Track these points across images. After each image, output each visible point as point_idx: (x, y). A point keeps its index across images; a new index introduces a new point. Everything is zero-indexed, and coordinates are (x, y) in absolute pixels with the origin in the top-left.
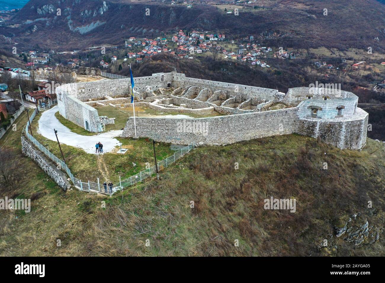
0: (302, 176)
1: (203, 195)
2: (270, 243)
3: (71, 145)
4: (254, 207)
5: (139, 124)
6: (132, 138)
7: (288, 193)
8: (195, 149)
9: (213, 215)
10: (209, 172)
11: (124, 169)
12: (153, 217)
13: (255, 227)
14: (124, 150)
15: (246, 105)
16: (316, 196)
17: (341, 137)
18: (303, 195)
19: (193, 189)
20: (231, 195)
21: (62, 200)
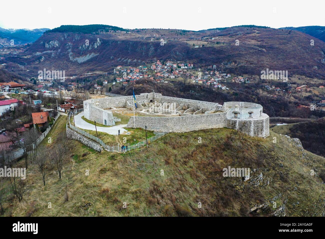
0: (227, 149)
1: (171, 157)
2: (206, 181)
4: (199, 164)
5: (136, 120)
6: (132, 128)
7: (218, 158)
8: (167, 134)
9: (176, 166)
10: (174, 145)
11: (130, 142)
12: (146, 164)
13: (199, 174)
14: (129, 133)
15: (199, 112)
16: (234, 160)
17: (251, 129)
18: (226, 159)
19: (166, 153)
20: (186, 157)
21: (99, 155)
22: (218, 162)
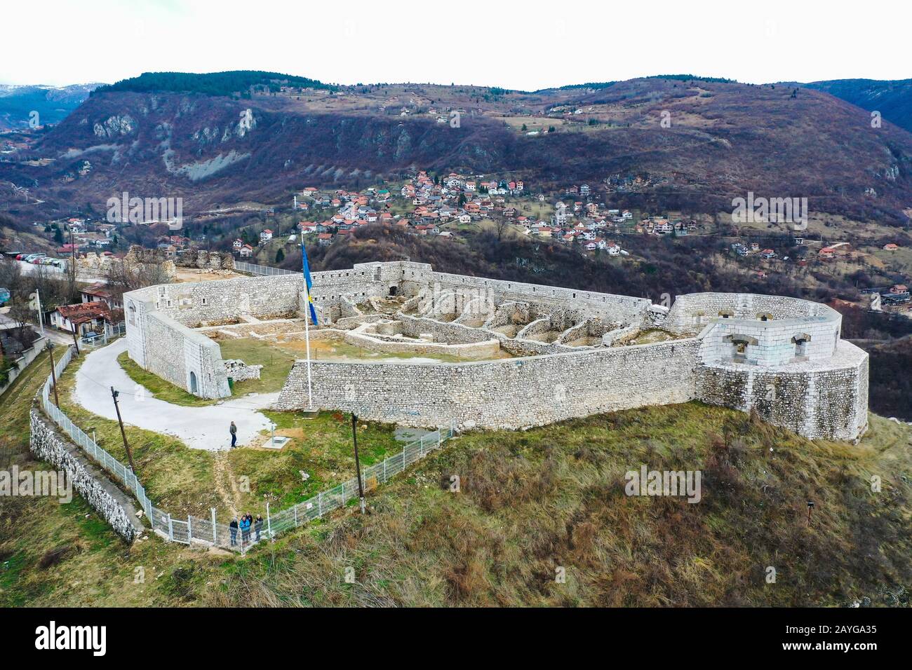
0: (718, 504)
1: (475, 554)
3: (150, 429)
4: (602, 583)
5: (318, 378)
6: (300, 413)
7: (687, 546)
8: (454, 438)
10: (489, 494)
11: (280, 486)
14: (280, 440)
15: (577, 335)
16: (755, 557)
17: (807, 410)
18: (723, 552)
19: (450, 539)
20: (543, 552)
21: (119, 565)
22: (688, 568)
